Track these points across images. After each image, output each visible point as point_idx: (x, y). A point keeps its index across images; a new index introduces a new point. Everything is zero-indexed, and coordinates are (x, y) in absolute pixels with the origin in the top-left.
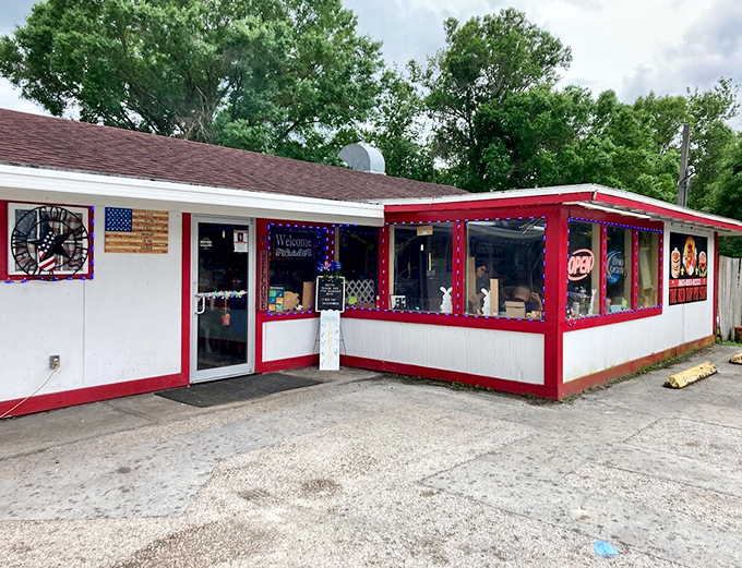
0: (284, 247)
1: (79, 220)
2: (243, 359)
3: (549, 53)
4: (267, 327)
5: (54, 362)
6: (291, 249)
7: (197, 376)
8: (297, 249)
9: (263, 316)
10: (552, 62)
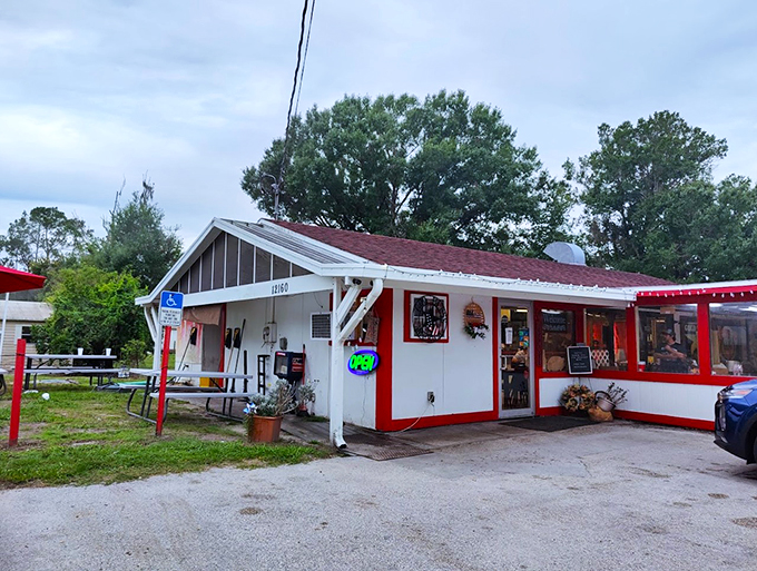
0: (549, 324)
1: (443, 304)
2: (526, 405)
3: (705, 147)
4: (542, 381)
5: (431, 398)
6: (553, 324)
7: (503, 414)
8: (556, 325)
9: (540, 374)
10: (707, 155)
